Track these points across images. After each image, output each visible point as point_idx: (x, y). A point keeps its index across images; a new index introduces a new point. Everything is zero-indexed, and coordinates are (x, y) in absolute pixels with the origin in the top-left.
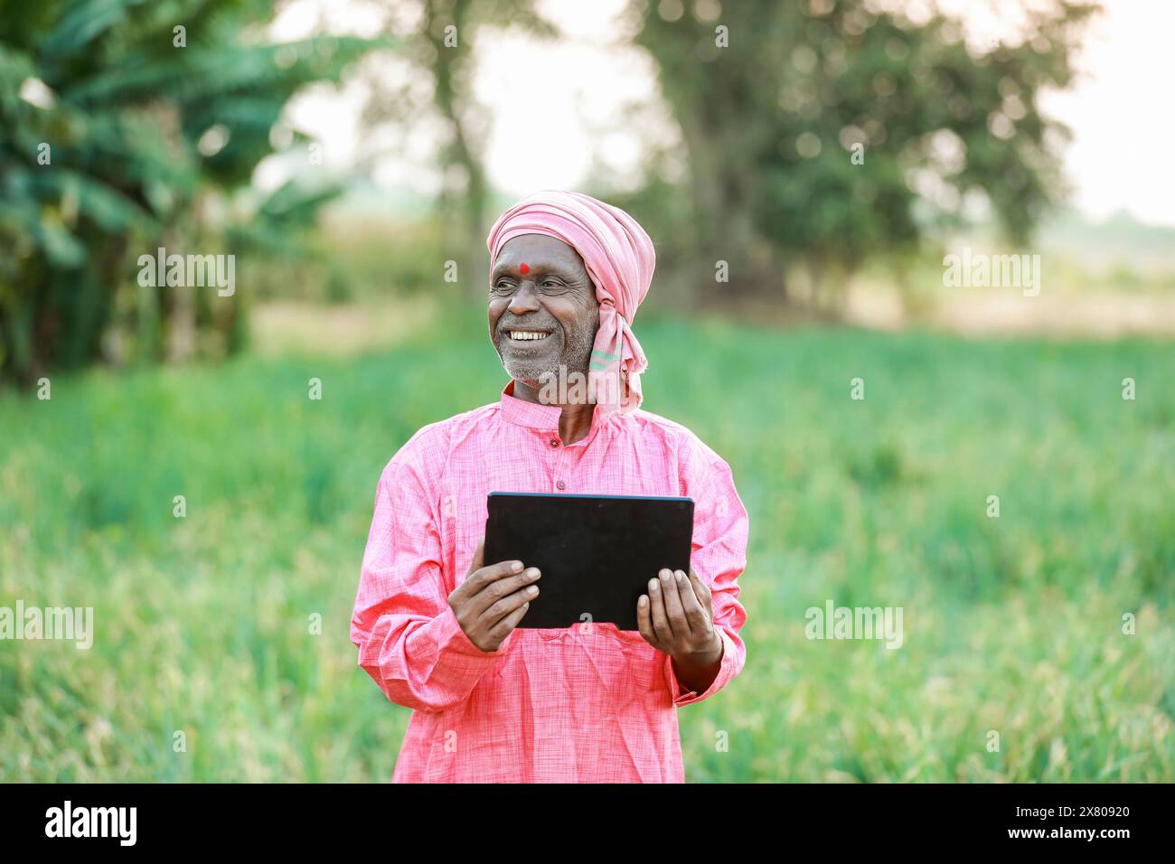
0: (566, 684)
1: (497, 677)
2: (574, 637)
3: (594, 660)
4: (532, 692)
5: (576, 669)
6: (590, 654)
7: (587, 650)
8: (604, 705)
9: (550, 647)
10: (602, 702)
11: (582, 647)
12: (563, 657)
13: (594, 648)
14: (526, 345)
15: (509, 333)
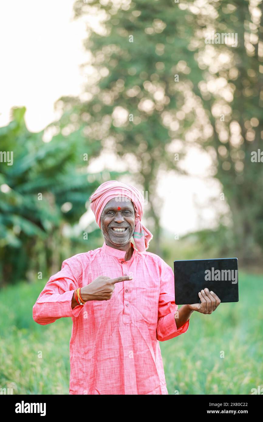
0: (132, 339)
1: (111, 336)
2: (134, 324)
3: (141, 331)
4: (122, 341)
5: (135, 334)
6: (139, 329)
7: (138, 328)
8: (145, 346)
9: (127, 327)
10: (144, 345)
11: (137, 327)
12: (131, 330)
13: (140, 327)
14: (122, 233)
15: (112, 228)
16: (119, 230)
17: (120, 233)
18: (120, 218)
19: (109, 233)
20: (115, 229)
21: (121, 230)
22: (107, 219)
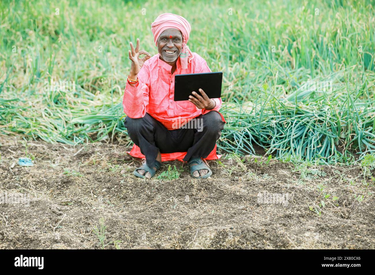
14: (171, 55)
15: (165, 51)
16: (169, 52)
17: (170, 55)
18: (171, 44)
19: (163, 53)
20: (167, 52)
21: (171, 52)
22: (162, 44)
